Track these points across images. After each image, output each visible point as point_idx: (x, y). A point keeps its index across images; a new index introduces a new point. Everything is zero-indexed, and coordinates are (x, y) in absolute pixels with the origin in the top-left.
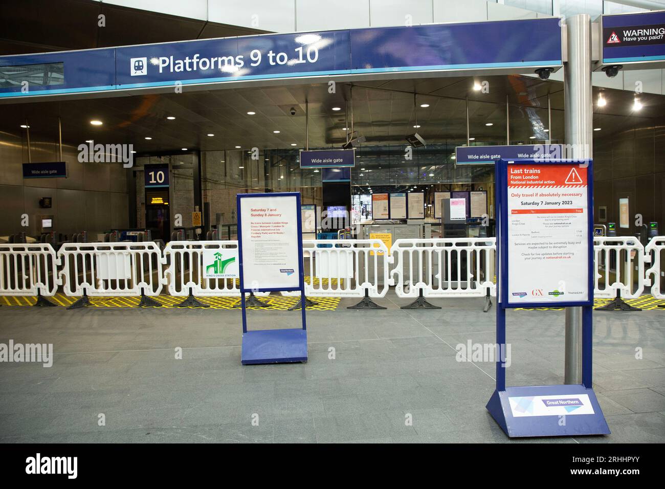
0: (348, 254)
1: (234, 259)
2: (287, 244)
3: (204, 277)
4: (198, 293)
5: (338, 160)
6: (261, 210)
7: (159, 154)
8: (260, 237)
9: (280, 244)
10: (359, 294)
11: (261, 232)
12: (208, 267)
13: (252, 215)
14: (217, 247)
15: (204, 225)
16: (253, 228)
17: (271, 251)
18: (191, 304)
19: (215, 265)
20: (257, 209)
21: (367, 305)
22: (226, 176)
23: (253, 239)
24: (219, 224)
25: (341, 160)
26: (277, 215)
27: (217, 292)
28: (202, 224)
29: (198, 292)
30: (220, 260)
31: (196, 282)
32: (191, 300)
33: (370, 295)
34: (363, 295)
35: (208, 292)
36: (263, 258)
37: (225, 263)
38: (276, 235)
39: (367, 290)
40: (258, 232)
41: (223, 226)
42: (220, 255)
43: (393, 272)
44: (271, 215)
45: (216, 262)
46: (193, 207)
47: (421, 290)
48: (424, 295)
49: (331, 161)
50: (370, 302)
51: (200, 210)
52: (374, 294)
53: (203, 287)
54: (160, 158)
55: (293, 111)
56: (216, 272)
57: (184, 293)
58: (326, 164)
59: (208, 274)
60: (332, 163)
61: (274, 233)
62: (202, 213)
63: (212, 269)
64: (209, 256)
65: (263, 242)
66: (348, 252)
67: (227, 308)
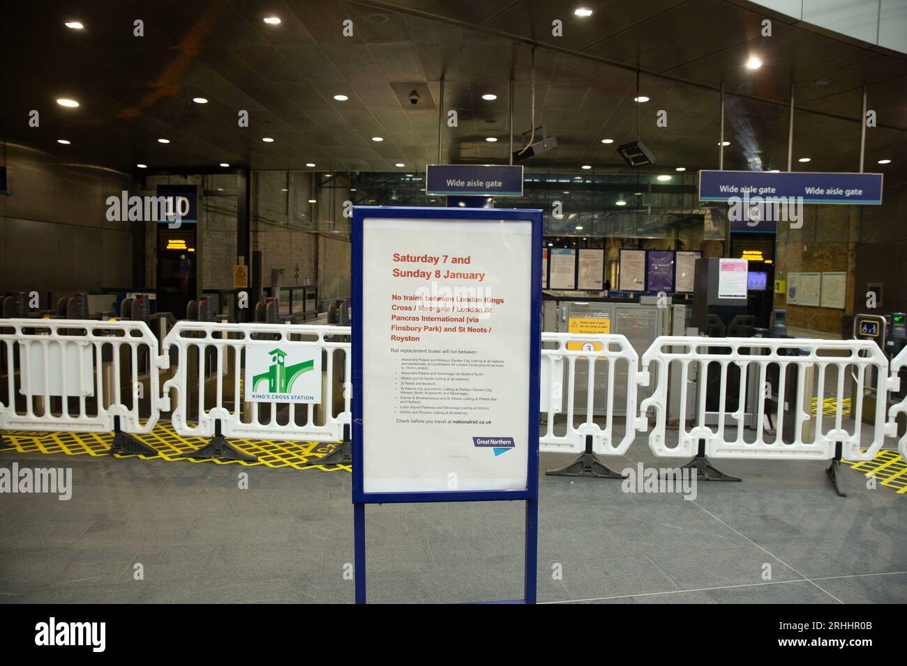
0: (553, 363)
1: (310, 364)
2: (498, 363)
3: (248, 398)
4: (235, 431)
5: (493, 184)
6: (425, 259)
7: (185, 172)
8: (417, 339)
9: (477, 363)
10: (572, 446)
11: (421, 324)
12: (256, 379)
13: (397, 273)
14: (277, 336)
15: (251, 287)
16: (399, 313)
17: (450, 384)
18: (218, 453)
19: (271, 375)
20: (413, 254)
21: (588, 468)
22: (287, 214)
23: (397, 345)
24: (276, 286)
25: (500, 184)
26: (473, 276)
27: (273, 431)
28: (248, 285)
29: (233, 427)
30: (282, 364)
31: (230, 407)
32: (218, 445)
33: (595, 449)
34: (580, 448)
35: (255, 430)
36: (424, 403)
37: (291, 372)
38: (467, 334)
39: (589, 439)
40: (412, 324)
41: (282, 289)
42: (283, 354)
43: (646, 403)
44: (454, 276)
45: (273, 368)
46: (236, 258)
47: (702, 443)
48: (707, 453)
49: (481, 184)
50: (596, 463)
51: (247, 263)
52: (604, 447)
53: (245, 418)
54: (186, 177)
55: (415, 97)
56: (272, 389)
57: (205, 429)
58: (472, 189)
59: (257, 393)
60: (484, 189)
61: (462, 330)
62: (249, 268)
63: (264, 384)
64: (259, 356)
65: (423, 355)
66: (553, 359)
67: (294, 465)
